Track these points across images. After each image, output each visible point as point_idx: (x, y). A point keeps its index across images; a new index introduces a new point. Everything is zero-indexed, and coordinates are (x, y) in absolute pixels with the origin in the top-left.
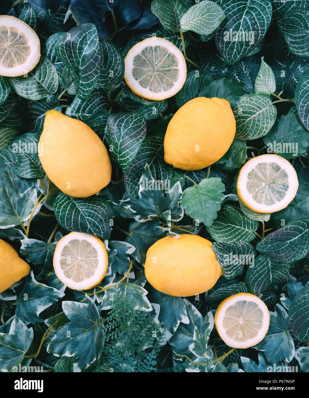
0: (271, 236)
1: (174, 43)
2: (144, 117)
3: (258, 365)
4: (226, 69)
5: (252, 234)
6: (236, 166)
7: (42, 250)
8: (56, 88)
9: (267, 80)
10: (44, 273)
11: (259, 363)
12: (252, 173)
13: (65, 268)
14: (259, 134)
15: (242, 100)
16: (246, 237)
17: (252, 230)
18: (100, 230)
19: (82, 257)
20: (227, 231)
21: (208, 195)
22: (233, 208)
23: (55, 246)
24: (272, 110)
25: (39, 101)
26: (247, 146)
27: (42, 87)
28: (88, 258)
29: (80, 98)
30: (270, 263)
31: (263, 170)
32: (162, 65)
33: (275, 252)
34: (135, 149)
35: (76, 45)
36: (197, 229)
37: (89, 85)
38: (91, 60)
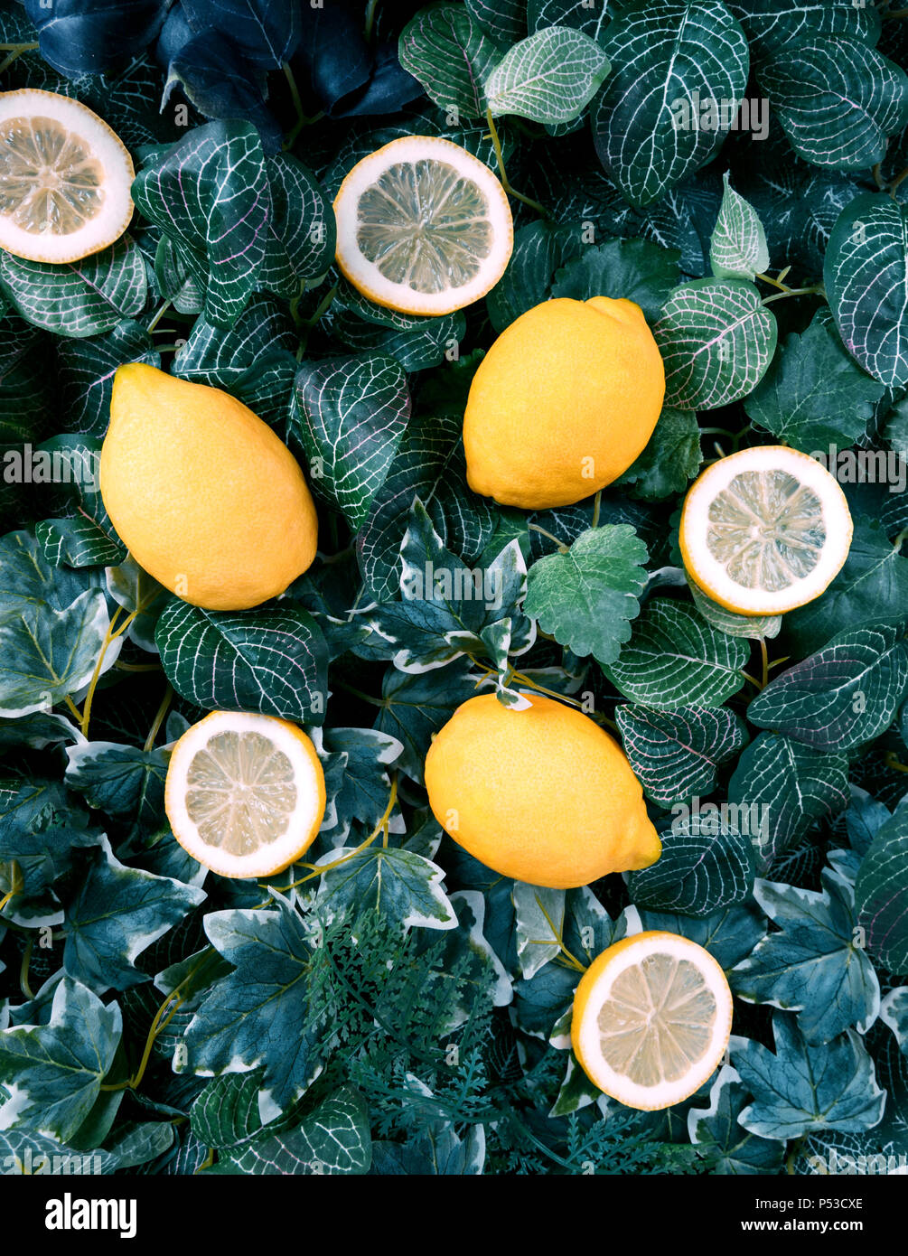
0: (789, 679)
1: (472, 150)
2: (400, 365)
3: (775, 1053)
4: (625, 212)
5: (733, 678)
6: (673, 487)
7: (130, 771)
8: (139, 300)
9: (743, 238)
10: (140, 835)
11: (777, 1047)
12: (720, 502)
13: (200, 818)
14: (731, 391)
15: (676, 298)
16: (717, 687)
17: (732, 666)
18: (294, 701)
19: (247, 781)
20: (661, 673)
21: (600, 576)
22: (676, 606)
23: (168, 755)
24: (764, 323)
25: (92, 338)
26: (700, 426)
27: (99, 298)
28: (266, 782)
29: (213, 323)
30: (791, 754)
31: (751, 493)
32: (440, 213)
33: (802, 724)
34: (381, 459)
35: (195, 176)
36: (576, 675)
37: (234, 289)
38: (242, 220)
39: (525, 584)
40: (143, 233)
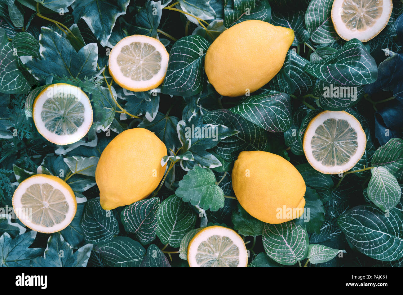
0: (164, 260)
1: (360, 162)
2: (287, 130)
3: (28, 248)
4: (334, 216)
5: (166, 240)
6: (235, 225)
7: (150, 23)
8: (316, 40)
9: (322, 254)
10: (127, 26)
11: (31, 249)
12: (229, 241)
13: (131, 46)
14: (268, 248)
15: (303, 231)
16: (163, 234)
17: (170, 241)
18: (170, 83)
19: (143, 64)
20: (170, 215)
21: (207, 193)
22: (193, 223)
23: (155, 37)
24: (292, 261)
25: (304, 23)
26: (256, 236)
27: (318, 26)
28: (142, 71)
29: (306, 65)
30: (137, 260)
31: (232, 252)
32: (339, 149)
34: (254, 119)
35: (359, 60)
36: (171, 186)
37: (318, 72)
38: (342, 75)
39: (206, 168)
40: (339, 44)
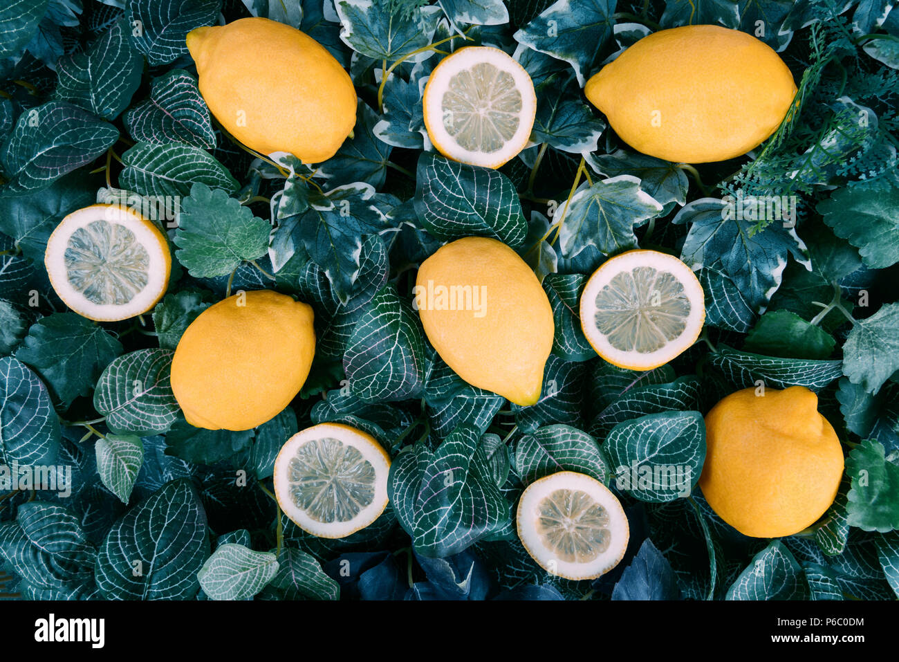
0: (85, 158)
4: (206, 480)
5: (131, 161)
6: (176, 298)
7: (559, 130)
8: (522, 445)
9: (112, 462)
10: (561, 83)
12: (140, 286)
13: (512, 93)
14: (130, 360)
15: (165, 425)
16: (141, 156)
17: (133, 170)
18: (438, 171)
19: (477, 117)
20: (186, 168)
21: (210, 244)
23: (532, 138)
24: (103, 405)
25: (553, 422)
26: (157, 337)
27: (547, 448)
28: (464, 115)
29: (476, 428)
31: (118, 290)
33: (81, 124)
35: (461, 525)
36: (254, 171)
37: (449, 451)
38: (435, 494)
39: (270, 241)
40: (516, 486)
